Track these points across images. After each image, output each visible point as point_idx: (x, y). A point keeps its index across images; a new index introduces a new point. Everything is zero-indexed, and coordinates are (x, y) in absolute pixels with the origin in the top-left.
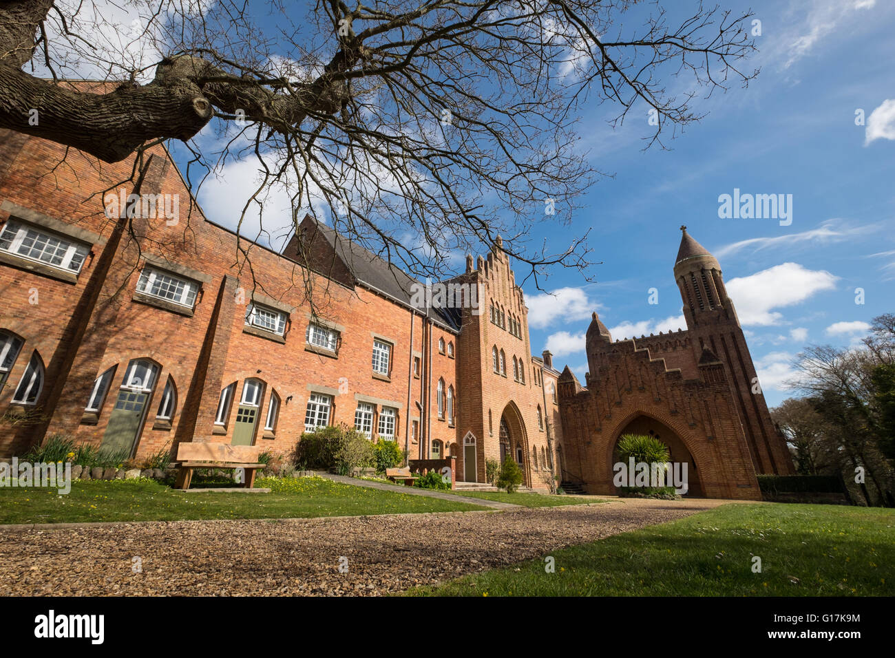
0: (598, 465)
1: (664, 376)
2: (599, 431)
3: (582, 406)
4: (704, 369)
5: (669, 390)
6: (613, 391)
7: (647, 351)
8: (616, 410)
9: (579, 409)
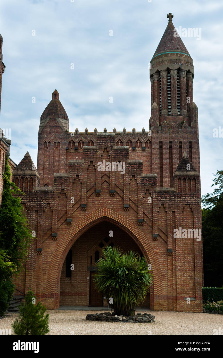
0: (46, 277)
1: (139, 181)
2: (53, 237)
3: (40, 205)
4: (180, 179)
5: (141, 196)
6: (81, 191)
7: (127, 150)
8: (80, 215)
9: (35, 209)
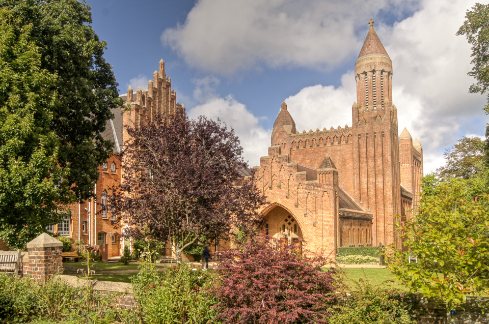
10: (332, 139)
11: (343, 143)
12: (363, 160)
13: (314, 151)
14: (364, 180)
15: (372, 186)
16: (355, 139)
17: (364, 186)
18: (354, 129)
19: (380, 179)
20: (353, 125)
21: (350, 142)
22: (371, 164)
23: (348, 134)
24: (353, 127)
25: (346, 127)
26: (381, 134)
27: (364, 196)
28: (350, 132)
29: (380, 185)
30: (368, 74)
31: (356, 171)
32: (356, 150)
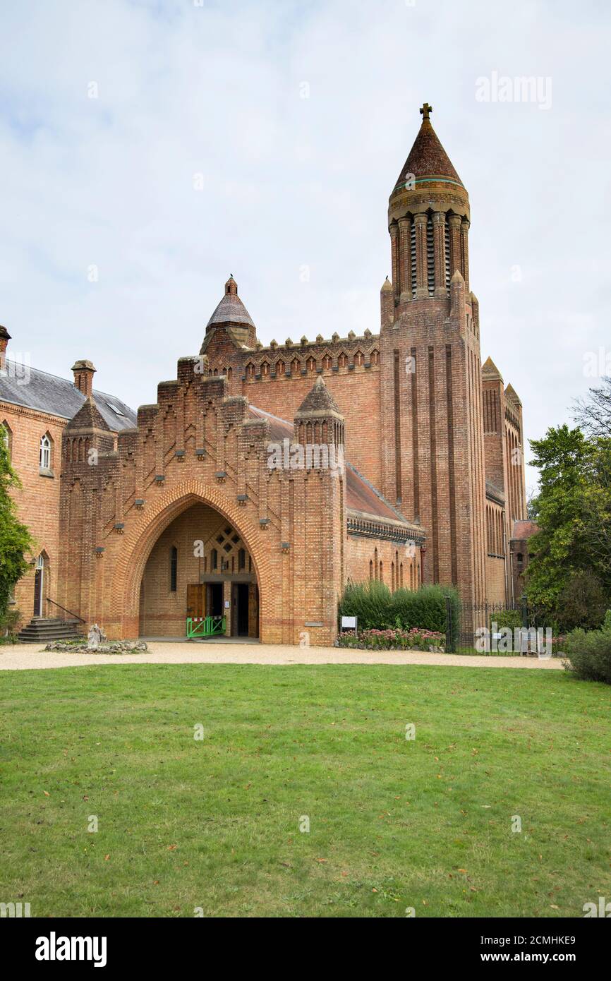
0: (109, 591)
8: (155, 493)
10: (335, 360)
11: (359, 369)
12: (406, 408)
13: (295, 385)
14: (407, 452)
15: (424, 467)
16: (388, 362)
17: (407, 466)
18: (385, 339)
19: (442, 452)
20: (383, 329)
21: (375, 368)
22: (423, 416)
23: (370, 350)
24: (381, 335)
25: (368, 333)
26: (444, 350)
27: (407, 489)
28: (376, 345)
29: (442, 465)
30: (416, 220)
31: (389, 433)
32: (388, 386)
